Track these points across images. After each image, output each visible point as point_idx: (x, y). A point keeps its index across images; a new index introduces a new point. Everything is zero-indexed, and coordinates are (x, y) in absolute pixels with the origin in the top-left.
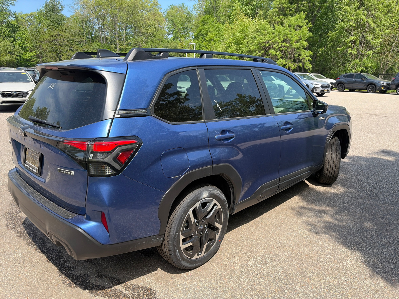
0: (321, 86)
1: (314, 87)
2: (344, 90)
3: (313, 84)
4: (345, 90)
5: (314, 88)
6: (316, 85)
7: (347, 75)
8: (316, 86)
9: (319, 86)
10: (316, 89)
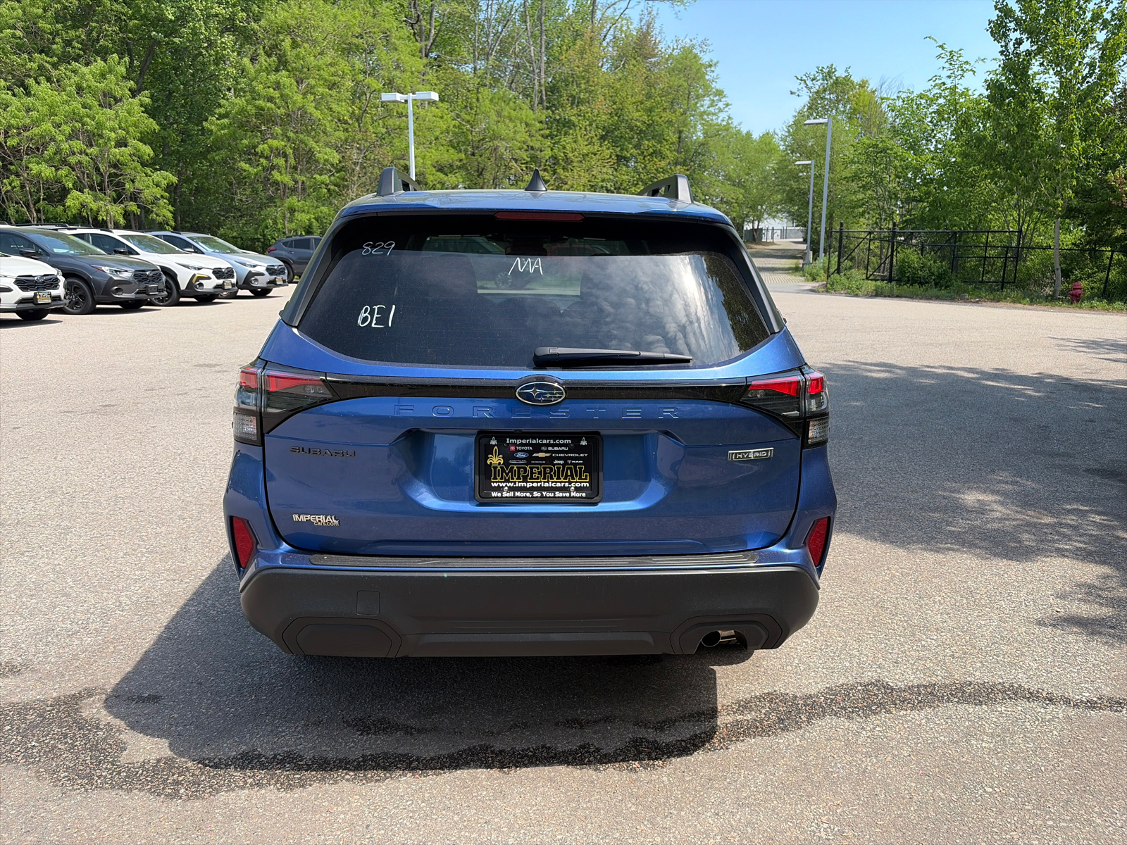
0: (268, 269)
1: (250, 271)
2: (293, 278)
3: (245, 265)
4: (294, 280)
5: (251, 275)
6: (254, 266)
7: (292, 241)
8: (254, 270)
9: (262, 269)
10: (256, 277)
